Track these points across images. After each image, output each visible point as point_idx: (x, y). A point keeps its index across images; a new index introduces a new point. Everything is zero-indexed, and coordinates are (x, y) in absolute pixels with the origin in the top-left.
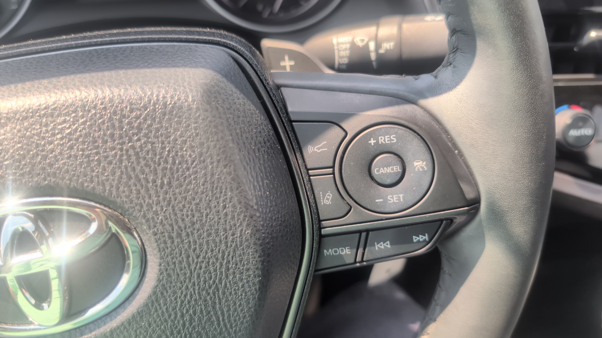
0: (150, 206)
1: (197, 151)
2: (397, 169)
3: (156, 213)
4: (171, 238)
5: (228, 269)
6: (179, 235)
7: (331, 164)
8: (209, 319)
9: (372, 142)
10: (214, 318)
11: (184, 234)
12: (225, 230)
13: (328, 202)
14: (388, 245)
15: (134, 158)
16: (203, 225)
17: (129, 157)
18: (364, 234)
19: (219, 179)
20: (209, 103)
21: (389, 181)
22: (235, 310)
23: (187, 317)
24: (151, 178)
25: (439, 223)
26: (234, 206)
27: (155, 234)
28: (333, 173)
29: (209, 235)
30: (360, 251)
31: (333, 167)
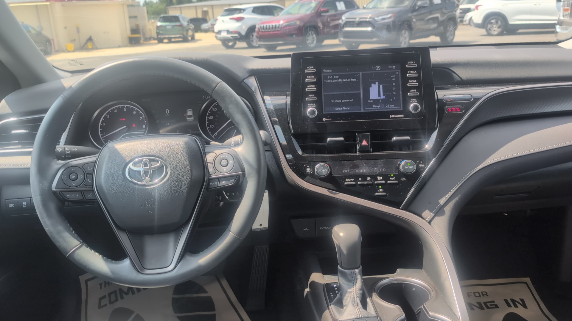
0: (170, 161)
1: (181, 152)
2: (227, 163)
3: (171, 162)
4: (173, 167)
5: (184, 176)
6: (175, 167)
7: (212, 161)
8: (178, 187)
9: (222, 157)
10: (180, 187)
11: (176, 167)
12: (184, 167)
13: (211, 170)
14: (225, 182)
15: (169, 152)
16: (180, 166)
17: (168, 152)
18: (219, 179)
19: (185, 157)
20: (185, 144)
21: (225, 166)
22: (184, 185)
23: (174, 185)
24: (172, 156)
25: (236, 177)
26: (187, 163)
27: (171, 166)
28: (213, 164)
29: (181, 168)
30: (219, 182)
31: (213, 162)
